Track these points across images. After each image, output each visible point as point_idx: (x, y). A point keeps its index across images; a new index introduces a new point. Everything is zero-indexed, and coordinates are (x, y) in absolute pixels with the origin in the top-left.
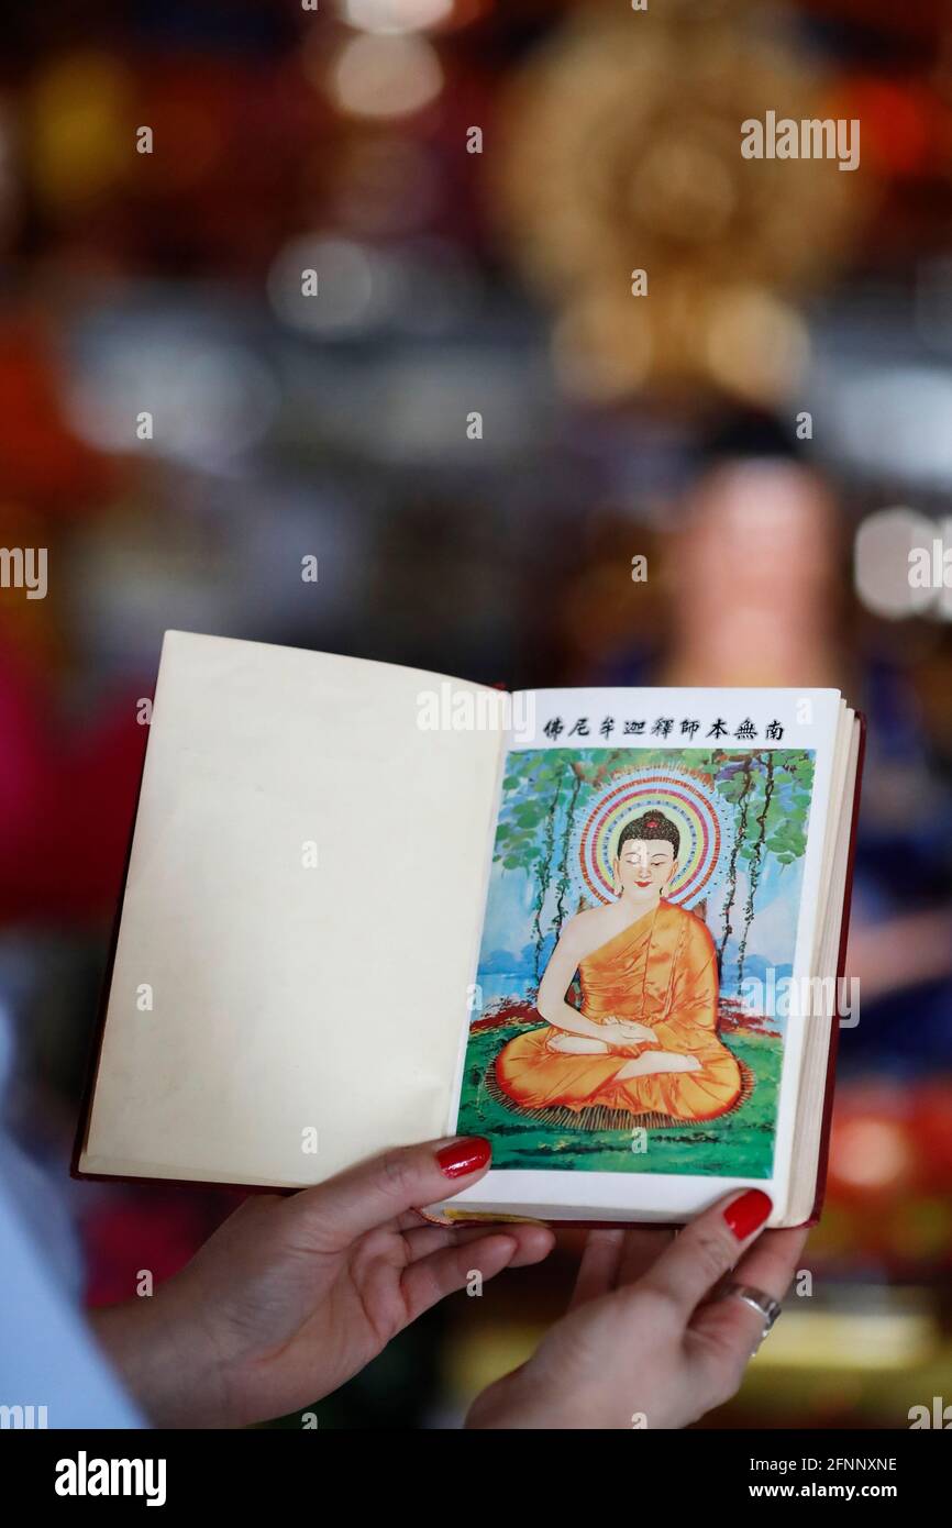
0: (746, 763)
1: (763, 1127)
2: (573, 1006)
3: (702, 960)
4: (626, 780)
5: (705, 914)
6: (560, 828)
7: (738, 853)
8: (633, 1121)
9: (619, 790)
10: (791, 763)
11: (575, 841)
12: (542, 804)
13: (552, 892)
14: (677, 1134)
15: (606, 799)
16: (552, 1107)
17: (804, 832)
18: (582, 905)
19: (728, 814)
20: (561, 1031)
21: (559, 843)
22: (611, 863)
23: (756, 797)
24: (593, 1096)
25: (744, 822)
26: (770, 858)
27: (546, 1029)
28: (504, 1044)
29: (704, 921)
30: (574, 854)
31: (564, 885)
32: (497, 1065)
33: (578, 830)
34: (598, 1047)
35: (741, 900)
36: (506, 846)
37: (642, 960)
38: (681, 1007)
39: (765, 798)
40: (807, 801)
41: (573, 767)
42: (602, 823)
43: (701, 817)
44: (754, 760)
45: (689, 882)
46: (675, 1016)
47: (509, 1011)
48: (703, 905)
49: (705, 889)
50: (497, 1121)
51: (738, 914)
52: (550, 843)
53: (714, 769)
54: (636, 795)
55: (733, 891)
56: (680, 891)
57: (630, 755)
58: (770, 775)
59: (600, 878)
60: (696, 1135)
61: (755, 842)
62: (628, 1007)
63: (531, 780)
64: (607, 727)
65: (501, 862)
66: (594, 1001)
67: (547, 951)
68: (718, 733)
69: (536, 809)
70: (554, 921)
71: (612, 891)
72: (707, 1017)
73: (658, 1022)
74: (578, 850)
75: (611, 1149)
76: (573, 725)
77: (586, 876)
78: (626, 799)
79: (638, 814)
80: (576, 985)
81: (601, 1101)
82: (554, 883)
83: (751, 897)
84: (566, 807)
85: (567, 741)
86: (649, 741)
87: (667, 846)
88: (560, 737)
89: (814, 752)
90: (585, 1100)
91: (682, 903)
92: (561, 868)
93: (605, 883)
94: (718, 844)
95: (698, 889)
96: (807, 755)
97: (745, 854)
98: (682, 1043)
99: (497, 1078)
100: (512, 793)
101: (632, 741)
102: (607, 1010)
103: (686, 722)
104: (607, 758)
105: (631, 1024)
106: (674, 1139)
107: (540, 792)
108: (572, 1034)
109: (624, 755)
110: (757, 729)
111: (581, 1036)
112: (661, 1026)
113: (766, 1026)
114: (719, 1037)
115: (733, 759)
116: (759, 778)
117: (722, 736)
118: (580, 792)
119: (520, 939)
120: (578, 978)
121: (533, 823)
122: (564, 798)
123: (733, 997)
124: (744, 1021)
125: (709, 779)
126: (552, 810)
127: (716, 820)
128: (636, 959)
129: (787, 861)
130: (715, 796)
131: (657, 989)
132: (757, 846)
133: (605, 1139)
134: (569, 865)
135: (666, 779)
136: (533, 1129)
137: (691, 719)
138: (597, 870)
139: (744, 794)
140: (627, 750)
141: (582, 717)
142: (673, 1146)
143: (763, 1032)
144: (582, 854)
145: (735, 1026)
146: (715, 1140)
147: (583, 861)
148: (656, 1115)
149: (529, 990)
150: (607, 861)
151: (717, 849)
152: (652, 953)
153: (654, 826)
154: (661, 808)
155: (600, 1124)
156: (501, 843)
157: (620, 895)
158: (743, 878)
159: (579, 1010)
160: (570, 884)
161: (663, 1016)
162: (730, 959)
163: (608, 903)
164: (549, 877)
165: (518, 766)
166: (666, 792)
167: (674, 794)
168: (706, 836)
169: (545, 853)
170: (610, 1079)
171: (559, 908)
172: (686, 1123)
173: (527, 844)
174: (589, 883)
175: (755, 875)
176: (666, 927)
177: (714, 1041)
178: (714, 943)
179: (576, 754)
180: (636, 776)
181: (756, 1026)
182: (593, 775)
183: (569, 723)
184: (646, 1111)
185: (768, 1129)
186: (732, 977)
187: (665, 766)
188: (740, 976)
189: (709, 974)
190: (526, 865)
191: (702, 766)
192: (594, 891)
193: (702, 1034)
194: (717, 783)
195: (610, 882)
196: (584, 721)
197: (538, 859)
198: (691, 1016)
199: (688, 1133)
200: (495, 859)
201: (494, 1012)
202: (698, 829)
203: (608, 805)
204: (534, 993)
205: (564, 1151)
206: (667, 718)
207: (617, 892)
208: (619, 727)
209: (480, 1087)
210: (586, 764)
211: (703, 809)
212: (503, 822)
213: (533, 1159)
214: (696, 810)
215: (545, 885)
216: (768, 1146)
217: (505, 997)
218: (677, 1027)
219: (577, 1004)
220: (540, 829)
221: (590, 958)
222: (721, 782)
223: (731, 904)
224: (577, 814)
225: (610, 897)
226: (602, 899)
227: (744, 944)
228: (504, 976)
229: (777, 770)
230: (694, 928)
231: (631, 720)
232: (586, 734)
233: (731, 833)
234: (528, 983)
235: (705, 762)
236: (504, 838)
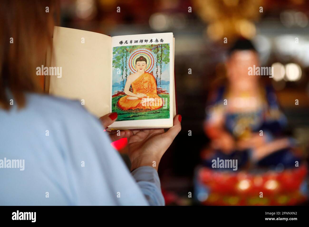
0: (157, 47)
1: (167, 110)
2: (131, 91)
3: (153, 81)
4: (136, 51)
5: (153, 73)
6: (125, 60)
7: (158, 62)
8: (144, 111)
9: (135, 53)
10: (165, 46)
11: (128, 62)
12: (121, 56)
13: (124, 72)
14: (152, 112)
15: (133, 55)
16: (129, 109)
17: (169, 58)
18: (130, 73)
19: (155, 56)
20: (129, 96)
21: (125, 63)
22: (135, 66)
23: (160, 52)
24: (136, 107)
25: (158, 57)
27: (126, 96)
28: (119, 99)
29: (153, 75)
30: (128, 65)
31: (126, 70)
32: (118, 103)
33: (128, 60)
34: (136, 98)
35: (159, 70)
36: (115, 64)
37: (142, 82)
38: (150, 90)
39: (161, 53)
40: (169, 52)
41: (126, 49)
42: (132, 59)
43: (150, 57)
44: (159, 46)
45: (149, 68)
46: (150, 92)
47: (119, 93)
48: (152, 72)
49: (152, 69)
50: (119, 113)
51: (159, 73)
52: (123, 63)
53: (151, 48)
54: (138, 53)
55: (157, 69)
56: (148, 70)
57: (136, 47)
59: (133, 68)
60: (156, 112)
61: (160, 60)
62: (141, 91)
63: (118, 52)
64: (131, 42)
65: (114, 67)
66: (135, 90)
67: (125, 82)
68: (151, 42)
69: (120, 57)
70: (126, 77)
71: (135, 71)
73: (147, 93)
74: (128, 64)
75: (141, 116)
77: (130, 68)
78: (136, 54)
79: (139, 57)
80: (131, 88)
81: (138, 107)
82: (125, 70)
83: (161, 70)
84: (125, 57)
86: (139, 44)
87: (144, 62)
89: (169, 44)
90: (135, 108)
91: (148, 72)
92: (126, 67)
93: (134, 69)
94: (154, 61)
95: (151, 69)
96: (168, 45)
97: (159, 63)
98: (151, 96)
99: (118, 105)
100: (115, 55)
101: (136, 44)
102: (137, 91)
104: (132, 47)
105: (142, 94)
106: (152, 113)
107: (120, 54)
108: (131, 96)
109: (135, 47)
110: (158, 40)
111: (133, 96)
112: (147, 94)
113: (166, 92)
114: (158, 95)
115: (155, 46)
116: (160, 49)
118: (127, 54)
119: (120, 80)
120: (131, 86)
121: (120, 60)
122: (125, 55)
124: (162, 92)
125: (151, 50)
126: (123, 57)
127: (153, 57)
128: (141, 82)
129: (166, 63)
130: (152, 53)
131: (146, 87)
132: (161, 61)
133: (140, 114)
134: (127, 67)
135: (143, 50)
137: (146, 40)
138: (132, 67)
139: (157, 52)
140: (135, 46)
142: (152, 114)
143: (166, 93)
144: (129, 65)
145: (160, 93)
146: (159, 113)
147: (130, 66)
148: (148, 109)
149: (122, 89)
150: (134, 66)
151: (154, 62)
152: (144, 81)
153: (142, 59)
154: (142, 56)
155: (138, 112)
157: (137, 71)
158: (159, 67)
159: (132, 92)
160: (128, 70)
161: (147, 92)
162: (158, 81)
163: (135, 73)
164: (124, 69)
166: (143, 53)
167: (145, 53)
168: (151, 60)
169: (122, 65)
171: (126, 74)
172: (154, 110)
173: (119, 64)
174: (131, 70)
175: (161, 66)
176: (146, 76)
177: (157, 95)
178: (155, 79)
179: (126, 47)
180: (137, 50)
181: (164, 92)
182: (130, 51)
184: (146, 109)
185: (168, 110)
186: (159, 84)
187: (142, 48)
188: (160, 84)
189: (155, 84)
190: (119, 67)
191: (149, 48)
192: (132, 71)
193: (155, 94)
194: (152, 50)
195: (135, 69)
197: (121, 66)
198: (152, 91)
199: (154, 112)
201: (116, 93)
202: (150, 59)
204: (123, 90)
205: (132, 117)
206: (142, 40)
207: (136, 71)
208: (133, 42)
209: (115, 107)
210: (128, 49)
211: (150, 55)
212: (114, 60)
213: (127, 119)
214: (149, 55)
215: (123, 71)
216: (169, 113)
217: (118, 91)
218: (150, 93)
219: (132, 91)
220: (121, 61)
221: (133, 83)
222: (153, 50)
223: (157, 71)
224: (127, 57)
225: (135, 72)
226: (134, 72)
227: (160, 78)
229: (163, 47)
230: (151, 76)
231: (135, 40)
232: (128, 43)
233: (156, 59)
234: (122, 88)
235: (150, 47)
236: (114, 63)
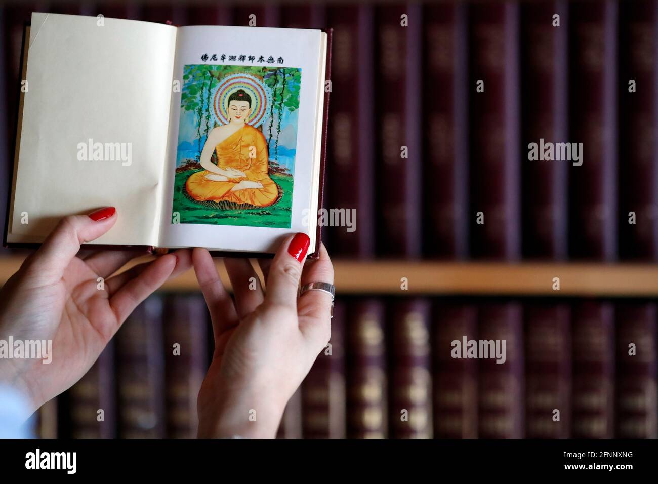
26: (286, 109)
58: (284, 77)
72: (264, 168)
76: (212, 56)
85: (209, 62)
88: (207, 61)
103: (250, 57)
117: (262, 62)
123: (274, 161)
136: (201, 209)
141: (215, 54)
156: (184, 100)
165: (188, 71)
170: (229, 191)
183: (210, 56)
196: (215, 55)
200: (182, 106)
203: (223, 87)
228: (187, 151)
